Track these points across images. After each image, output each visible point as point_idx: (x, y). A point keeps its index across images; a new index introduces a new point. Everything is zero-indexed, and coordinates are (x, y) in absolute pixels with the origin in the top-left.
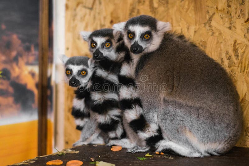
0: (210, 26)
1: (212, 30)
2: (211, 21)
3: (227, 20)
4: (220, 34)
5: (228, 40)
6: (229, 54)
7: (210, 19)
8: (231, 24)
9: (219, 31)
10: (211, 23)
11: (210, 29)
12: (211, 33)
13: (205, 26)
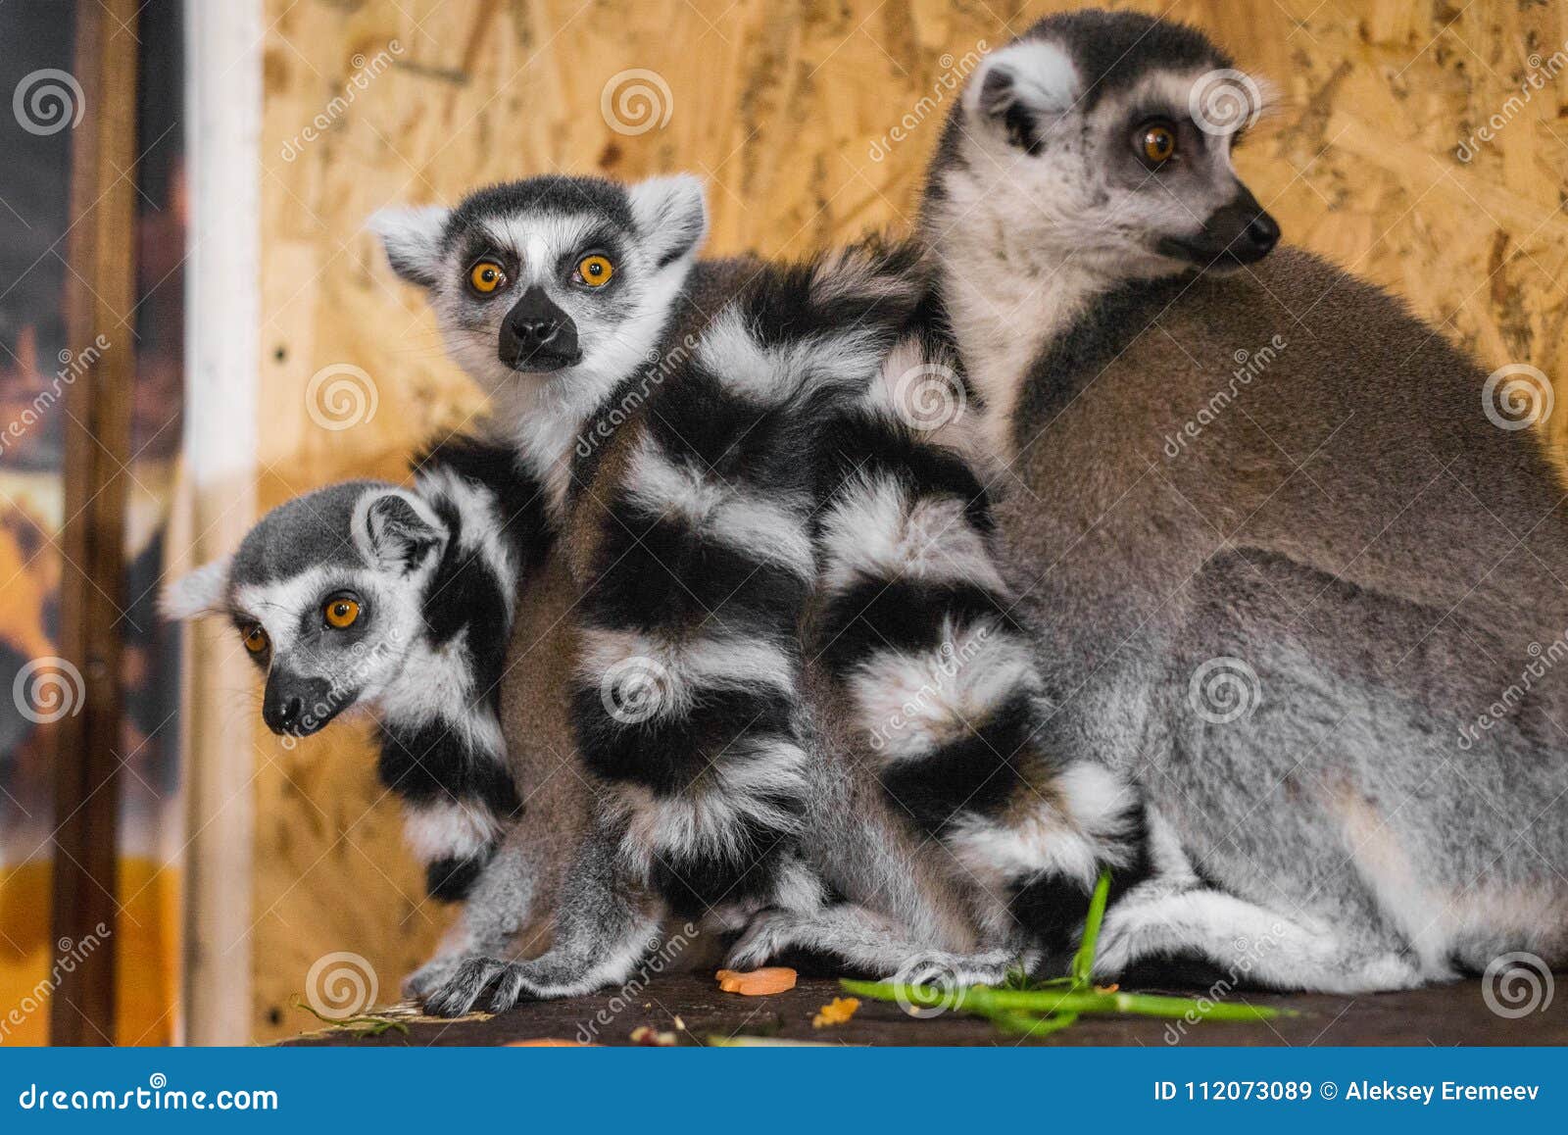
0: (1322, 150)
1: (1337, 174)
2: (1328, 114)
3: (1435, 104)
4: (1396, 195)
5: (1448, 235)
6: (1461, 321)
7: (1321, 106)
8: (1465, 128)
9: (1386, 181)
10: (1323, 127)
11: (1320, 172)
12: (1329, 197)
13: (1284, 153)
